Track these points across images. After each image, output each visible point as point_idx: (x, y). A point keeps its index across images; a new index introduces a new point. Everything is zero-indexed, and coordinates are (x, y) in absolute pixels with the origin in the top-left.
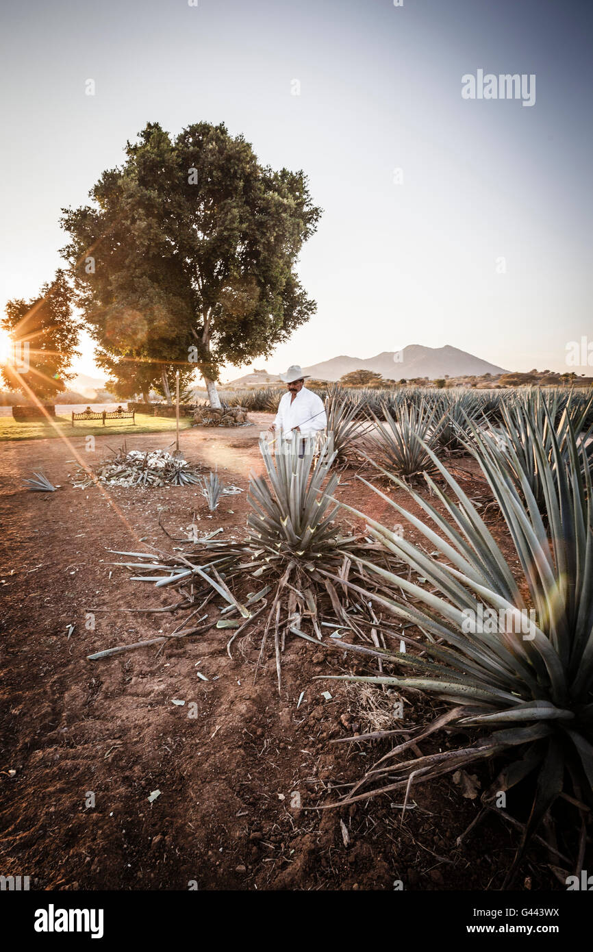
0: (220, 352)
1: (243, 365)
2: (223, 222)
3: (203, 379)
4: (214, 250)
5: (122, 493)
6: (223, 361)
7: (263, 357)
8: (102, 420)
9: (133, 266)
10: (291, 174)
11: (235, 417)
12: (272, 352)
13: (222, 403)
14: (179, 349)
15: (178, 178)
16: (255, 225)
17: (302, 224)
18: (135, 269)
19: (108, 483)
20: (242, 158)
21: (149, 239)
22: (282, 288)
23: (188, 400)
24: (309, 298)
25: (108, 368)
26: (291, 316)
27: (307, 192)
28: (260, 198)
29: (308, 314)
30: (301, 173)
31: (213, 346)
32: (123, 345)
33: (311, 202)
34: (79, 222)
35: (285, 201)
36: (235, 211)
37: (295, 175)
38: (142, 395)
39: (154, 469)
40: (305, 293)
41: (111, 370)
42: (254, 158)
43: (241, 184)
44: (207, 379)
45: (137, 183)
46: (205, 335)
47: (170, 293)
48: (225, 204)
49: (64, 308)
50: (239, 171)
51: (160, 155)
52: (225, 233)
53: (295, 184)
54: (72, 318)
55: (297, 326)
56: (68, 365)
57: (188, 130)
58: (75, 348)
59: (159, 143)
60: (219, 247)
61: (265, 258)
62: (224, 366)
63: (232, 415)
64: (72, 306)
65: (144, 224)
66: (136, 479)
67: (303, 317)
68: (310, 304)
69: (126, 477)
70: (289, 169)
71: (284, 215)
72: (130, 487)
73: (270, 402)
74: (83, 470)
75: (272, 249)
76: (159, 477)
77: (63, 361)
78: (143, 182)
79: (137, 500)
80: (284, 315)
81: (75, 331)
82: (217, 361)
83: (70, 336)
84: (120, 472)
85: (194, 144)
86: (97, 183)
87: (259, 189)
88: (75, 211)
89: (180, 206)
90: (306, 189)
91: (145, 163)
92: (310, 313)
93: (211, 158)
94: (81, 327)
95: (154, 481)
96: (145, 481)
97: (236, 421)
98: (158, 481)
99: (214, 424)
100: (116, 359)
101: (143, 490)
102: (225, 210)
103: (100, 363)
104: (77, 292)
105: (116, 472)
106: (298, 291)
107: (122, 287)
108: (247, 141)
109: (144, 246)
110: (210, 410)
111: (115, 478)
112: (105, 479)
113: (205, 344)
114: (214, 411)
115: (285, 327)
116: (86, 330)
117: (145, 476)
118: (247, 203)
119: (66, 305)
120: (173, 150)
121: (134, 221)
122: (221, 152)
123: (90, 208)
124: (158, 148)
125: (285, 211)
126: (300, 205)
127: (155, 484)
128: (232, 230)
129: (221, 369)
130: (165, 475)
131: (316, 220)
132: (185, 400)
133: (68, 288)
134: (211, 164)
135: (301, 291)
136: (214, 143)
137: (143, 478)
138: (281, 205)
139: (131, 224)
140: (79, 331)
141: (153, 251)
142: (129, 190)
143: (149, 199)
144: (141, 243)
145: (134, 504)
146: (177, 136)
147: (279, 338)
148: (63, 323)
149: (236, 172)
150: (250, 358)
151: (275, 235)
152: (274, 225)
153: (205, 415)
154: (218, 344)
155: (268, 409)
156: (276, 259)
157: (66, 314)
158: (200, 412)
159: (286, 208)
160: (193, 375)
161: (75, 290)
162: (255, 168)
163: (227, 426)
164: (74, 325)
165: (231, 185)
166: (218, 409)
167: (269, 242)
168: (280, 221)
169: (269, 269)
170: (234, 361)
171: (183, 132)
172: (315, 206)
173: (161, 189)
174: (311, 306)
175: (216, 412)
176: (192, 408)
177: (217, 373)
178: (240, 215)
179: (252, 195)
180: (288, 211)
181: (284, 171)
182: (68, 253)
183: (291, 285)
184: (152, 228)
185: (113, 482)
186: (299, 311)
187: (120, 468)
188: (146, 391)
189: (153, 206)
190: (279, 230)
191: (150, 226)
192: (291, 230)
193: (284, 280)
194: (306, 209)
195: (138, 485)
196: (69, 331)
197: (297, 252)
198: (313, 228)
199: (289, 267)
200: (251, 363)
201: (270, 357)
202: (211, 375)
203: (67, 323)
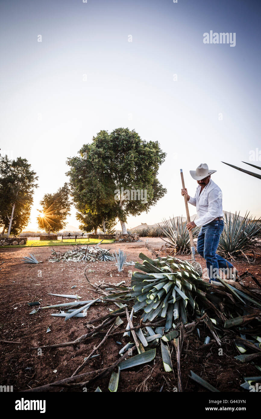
0: (127, 210)
1: (137, 215)
2: (128, 159)
3: (120, 221)
4: (124, 169)
5: (72, 265)
6: (128, 214)
7: (145, 212)
8: (75, 239)
9: (92, 176)
10: (154, 142)
11: (133, 238)
12: (149, 210)
13: (128, 232)
14: (110, 209)
15: (111, 145)
16: (140, 159)
17: (159, 158)
18: (93, 177)
19: (67, 260)
20: (134, 137)
21: (99, 166)
22: (152, 183)
23: (113, 232)
24: (163, 187)
25: (81, 220)
26: (156, 194)
27: (160, 149)
28: (142, 150)
29: (163, 194)
30: (157, 142)
31: (124, 208)
32: (87, 208)
33: (162, 151)
34: (73, 162)
35: (152, 150)
36: (132, 154)
37: (155, 142)
38: (94, 231)
39: (92, 254)
40: (162, 186)
41: (82, 221)
42: (139, 137)
43: (135, 145)
44: (121, 221)
45: (95, 146)
46: (120, 203)
47: (106, 186)
48: (128, 153)
49: (66, 197)
50: (134, 141)
51: (105, 137)
52: (129, 162)
53: (155, 145)
54: (68, 200)
55: (159, 198)
56: (65, 219)
57: (115, 130)
58: (68, 212)
59: (104, 134)
60: (126, 167)
61: (145, 171)
62: (128, 216)
63: (132, 237)
64: (69, 196)
65: (97, 160)
66: (81, 258)
67: (161, 195)
68: (164, 190)
69: (76, 257)
70: (152, 141)
71: (151, 155)
72: (78, 262)
73: (149, 233)
74: (55, 253)
75: (147, 168)
76: (93, 257)
77: (63, 217)
78: (98, 146)
79: (79, 268)
80: (154, 194)
81: (69, 205)
82: (125, 214)
83: (67, 207)
84: (74, 254)
85: (117, 135)
86: (81, 149)
87: (142, 147)
88: (72, 158)
89: (111, 154)
90: (159, 148)
91: (98, 140)
92: (164, 193)
93: (123, 137)
94: (72, 203)
95: (90, 259)
96: (85, 259)
97: (134, 240)
98: (92, 259)
99: (124, 241)
100: (84, 216)
101: (84, 263)
102: (128, 154)
103: (78, 218)
104: (72, 191)
105: (71, 255)
106: (159, 185)
107: (87, 184)
108: (136, 132)
109: (97, 168)
110: (122, 235)
111: (71, 257)
112: (65, 258)
113: (120, 207)
114: (124, 235)
115: (153, 199)
116: (74, 205)
117: (86, 257)
118: (137, 152)
119: (67, 195)
120: (109, 136)
121: (93, 160)
122: (127, 135)
123: (78, 157)
124: (104, 136)
125: (152, 154)
126: (157, 152)
127: (90, 260)
128: (131, 161)
129: (127, 217)
130: (97, 256)
131: (164, 157)
132: (112, 232)
133: (68, 189)
134: (123, 139)
135: (160, 185)
136: (124, 133)
137: (85, 258)
138: (151, 151)
139: (92, 160)
140: (71, 205)
141: (100, 170)
142: (92, 149)
143: (99, 151)
144: (96, 167)
145: (76, 269)
146: (111, 133)
147: (151, 204)
148: (65, 202)
149: (132, 141)
150: (139, 212)
151: (148, 162)
152: (148, 159)
153: (120, 237)
154: (126, 207)
155: (148, 235)
156: (149, 172)
157: (66, 199)
158: (118, 236)
159: (152, 153)
160: (116, 222)
161: (71, 190)
162: (140, 141)
163: (130, 241)
164: (69, 203)
165: (130, 146)
166: (126, 234)
167: (146, 165)
168: (150, 157)
169: (146, 175)
170: (132, 214)
171: (113, 131)
172: (164, 152)
173: (104, 149)
174: (165, 190)
175: (125, 236)
176: (115, 235)
177: (125, 219)
178: (134, 156)
179: (139, 149)
180: (153, 153)
181: (151, 142)
182: (69, 174)
183: (156, 183)
184: (100, 162)
185: (69, 259)
186: (159, 192)
187: (74, 253)
188: (96, 229)
189: (101, 154)
190: (150, 161)
191: (99, 161)
192: (155, 160)
193: (153, 180)
194: (160, 153)
195: (82, 261)
196: (67, 205)
197: (157, 170)
198: (163, 160)
199: (155, 176)
200: (140, 214)
201: (148, 212)
202: (123, 220)
203: (66, 202)
